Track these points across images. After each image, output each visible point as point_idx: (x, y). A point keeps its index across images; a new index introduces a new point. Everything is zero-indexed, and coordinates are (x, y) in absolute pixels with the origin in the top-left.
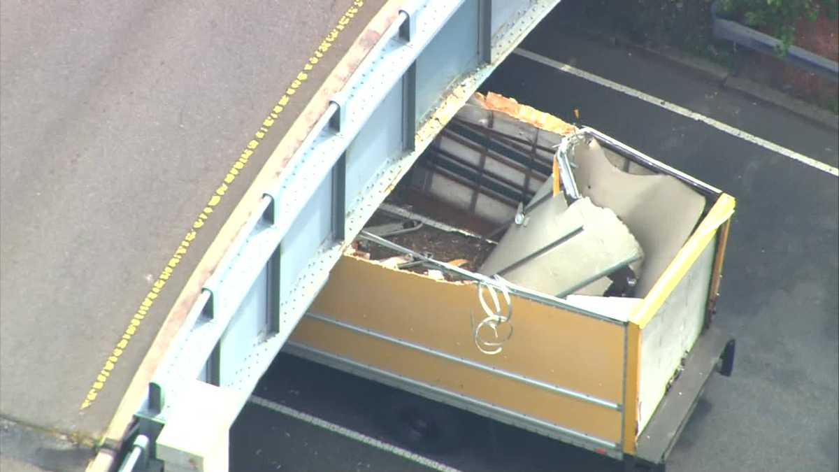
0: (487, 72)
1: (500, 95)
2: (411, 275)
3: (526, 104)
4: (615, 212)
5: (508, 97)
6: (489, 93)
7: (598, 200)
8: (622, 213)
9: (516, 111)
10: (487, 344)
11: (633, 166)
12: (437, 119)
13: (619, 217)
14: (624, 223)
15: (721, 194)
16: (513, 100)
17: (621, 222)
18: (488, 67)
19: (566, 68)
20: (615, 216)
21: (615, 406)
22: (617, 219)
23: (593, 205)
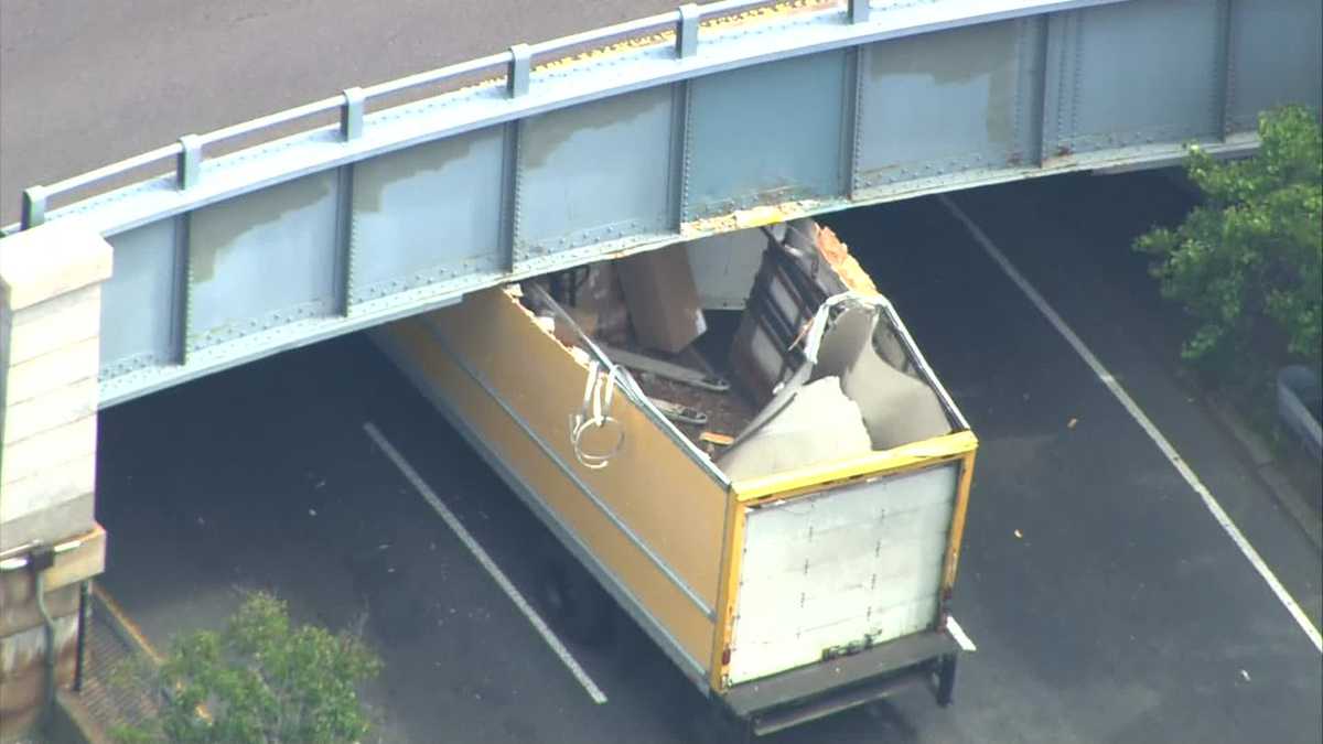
0: (840, 205)
1: (833, 234)
2: (555, 343)
3: (854, 256)
4: (863, 413)
5: (841, 242)
6: (826, 229)
7: (850, 387)
8: (871, 418)
9: (840, 260)
10: (587, 457)
11: (911, 368)
12: (735, 218)
13: (864, 421)
14: (869, 432)
15: (967, 430)
16: (844, 247)
17: (864, 430)
18: (846, 201)
19: (1107, 379)
20: (860, 417)
21: (709, 612)
22: (861, 423)
23: (840, 392)
